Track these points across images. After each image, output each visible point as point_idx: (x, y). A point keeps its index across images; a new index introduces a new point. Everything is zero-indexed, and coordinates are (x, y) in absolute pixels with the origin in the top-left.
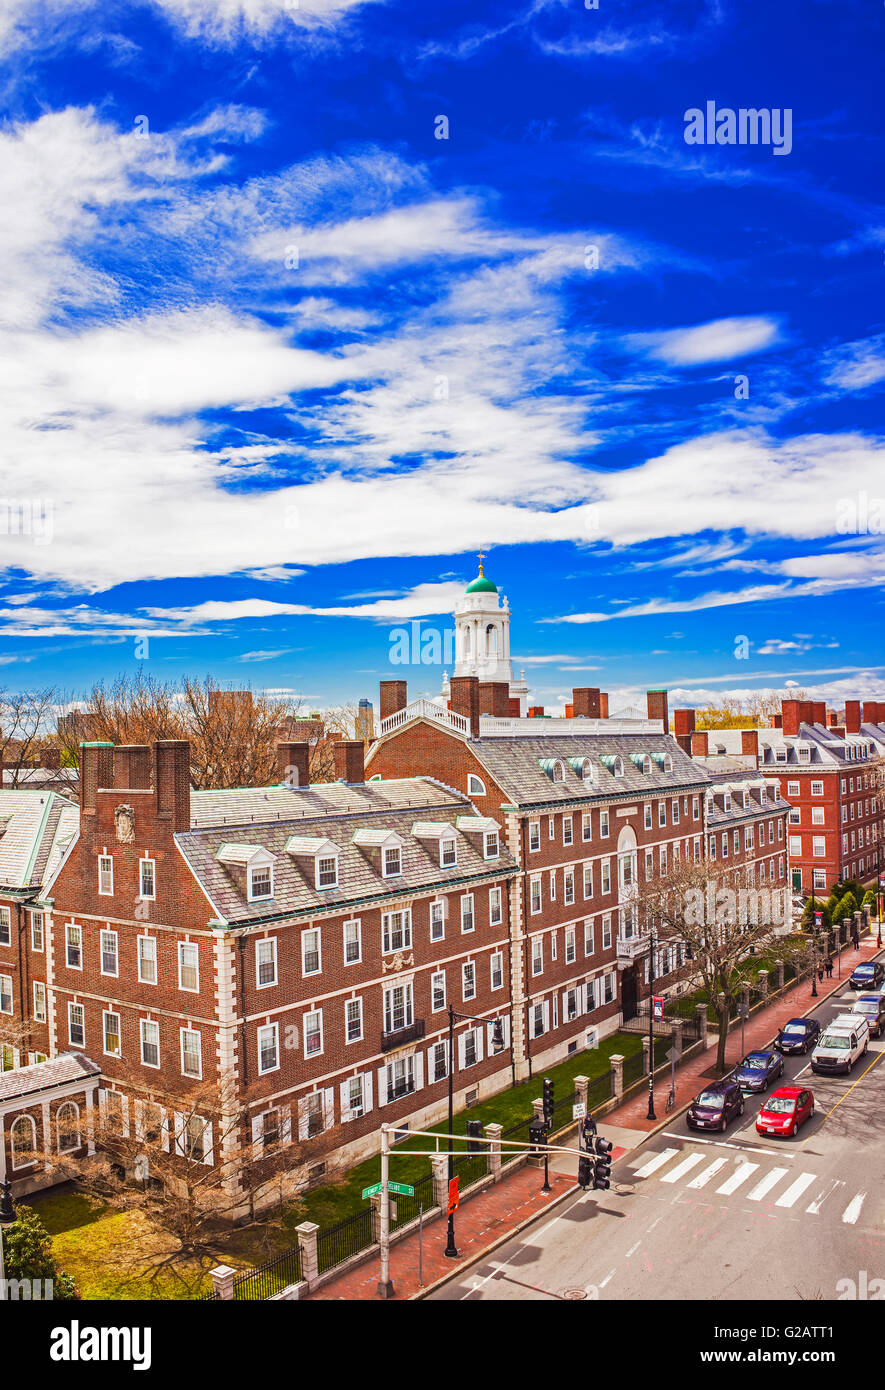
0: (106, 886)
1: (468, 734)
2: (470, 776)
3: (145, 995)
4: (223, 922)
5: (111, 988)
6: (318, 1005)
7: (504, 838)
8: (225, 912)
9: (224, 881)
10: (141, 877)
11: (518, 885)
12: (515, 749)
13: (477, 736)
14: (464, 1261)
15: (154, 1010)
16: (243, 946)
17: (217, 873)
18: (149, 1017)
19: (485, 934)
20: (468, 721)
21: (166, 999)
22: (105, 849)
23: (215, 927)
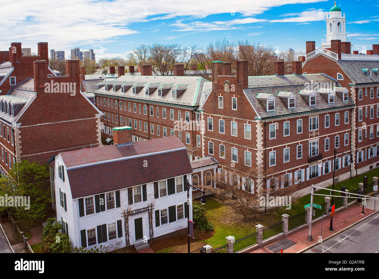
0: (221, 105)
1: (337, 59)
2: (338, 73)
3: (233, 139)
4: (260, 118)
5: (222, 137)
6: (288, 146)
7: (350, 95)
8: (260, 115)
9: (259, 105)
10: (232, 103)
11: (354, 111)
12: (353, 65)
13: (340, 60)
14: (335, 232)
15: (236, 144)
16: (265, 126)
17: (257, 103)
18: (234, 147)
19: (343, 127)
20: (337, 55)
21: (240, 141)
22: (220, 94)
23: (257, 119)
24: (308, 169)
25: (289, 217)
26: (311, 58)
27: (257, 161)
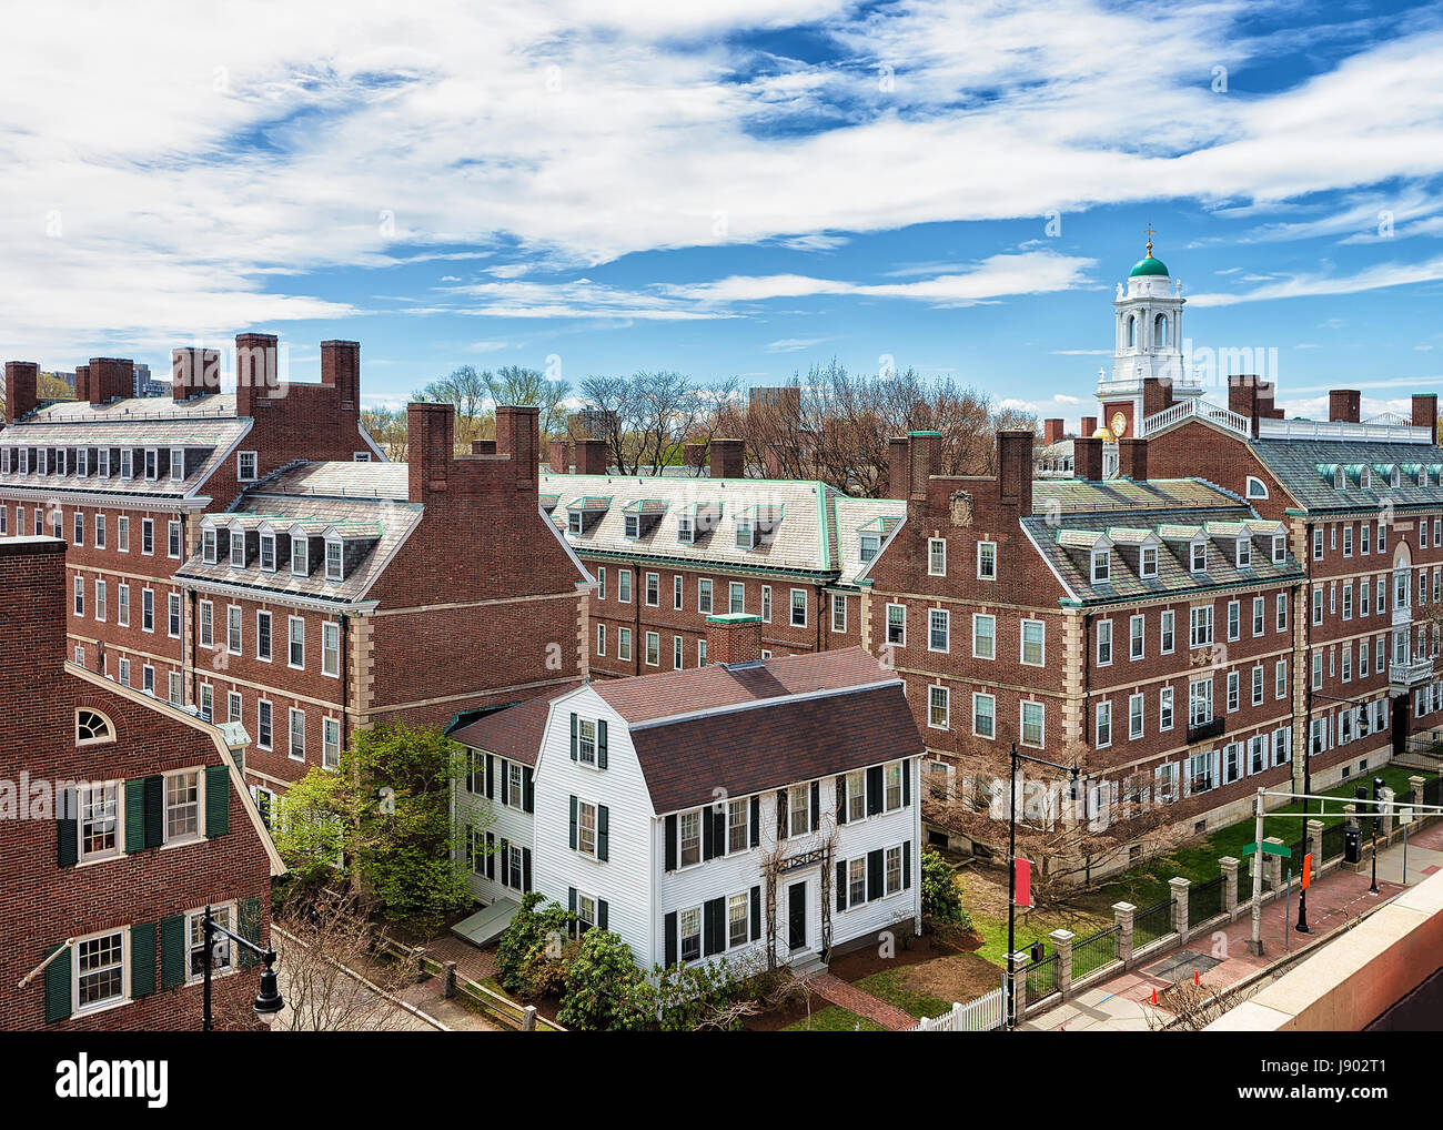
0: (937, 566)
1: (1248, 434)
2: (1249, 479)
3: (981, 670)
4: (1077, 600)
5: (943, 664)
6: (1141, 689)
7: (1290, 543)
8: (1077, 592)
9: (1068, 563)
10: (979, 560)
11: (1303, 593)
12: (1292, 452)
13: (1257, 438)
14: (1319, 936)
15: (990, 683)
16: (1088, 622)
17: (1061, 557)
18: (984, 690)
19: (1273, 641)
20: (1249, 421)
21: (1007, 675)
22: (937, 532)
23: (1067, 605)
24: (1187, 762)
25: (1189, 886)
26: (1160, 432)
27: (1064, 730)
